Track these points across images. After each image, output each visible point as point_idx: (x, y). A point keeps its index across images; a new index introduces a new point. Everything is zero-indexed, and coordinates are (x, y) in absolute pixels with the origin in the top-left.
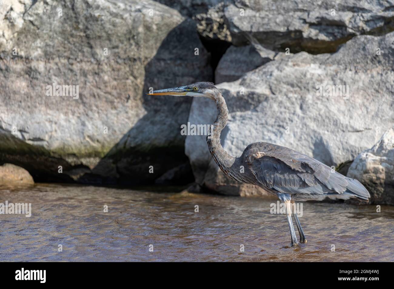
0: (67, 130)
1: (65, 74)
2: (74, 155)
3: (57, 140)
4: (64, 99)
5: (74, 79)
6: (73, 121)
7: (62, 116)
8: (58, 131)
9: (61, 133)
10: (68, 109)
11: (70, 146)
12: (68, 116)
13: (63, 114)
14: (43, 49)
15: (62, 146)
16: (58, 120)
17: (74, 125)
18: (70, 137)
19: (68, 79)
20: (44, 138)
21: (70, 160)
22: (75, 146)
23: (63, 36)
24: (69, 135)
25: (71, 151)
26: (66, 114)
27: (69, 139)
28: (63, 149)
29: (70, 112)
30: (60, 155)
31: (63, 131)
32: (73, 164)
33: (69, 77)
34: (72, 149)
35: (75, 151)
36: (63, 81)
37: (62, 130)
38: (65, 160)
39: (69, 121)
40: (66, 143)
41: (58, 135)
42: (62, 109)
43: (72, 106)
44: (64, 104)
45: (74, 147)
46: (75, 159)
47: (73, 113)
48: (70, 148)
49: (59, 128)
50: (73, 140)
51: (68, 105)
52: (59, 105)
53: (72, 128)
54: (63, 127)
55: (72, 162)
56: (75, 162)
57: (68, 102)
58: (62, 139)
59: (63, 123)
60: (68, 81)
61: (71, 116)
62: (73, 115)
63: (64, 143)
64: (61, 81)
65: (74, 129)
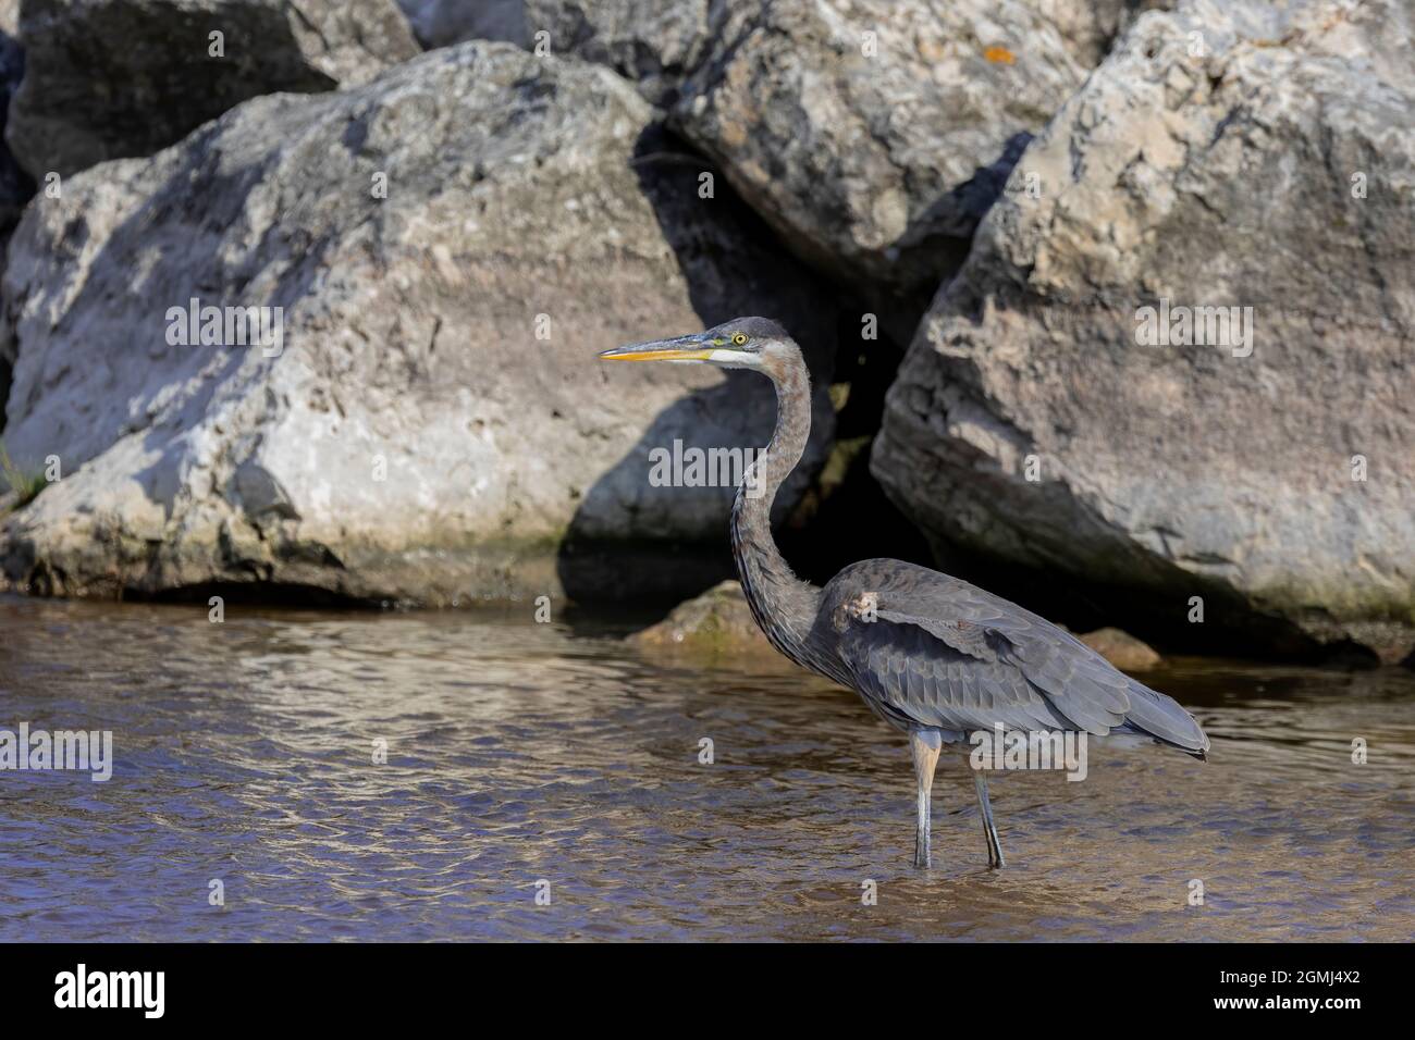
0: (1299, 534)
1: (1299, 365)
2: (1321, 611)
3: (1268, 562)
4: (1293, 440)
5: (1327, 378)
6: (1320, 508)
7: (1287, 491)
8: (1274, 537)
9: (1283, 543)
10: (1305, 470)
11: (1309, 582)
12: (1306, 490)
13: (1291, 483)
14: (1235, 285)
15: (1283, 582)
16: (1273, 501)
17: (1323, 518)
18: (1310, 555)
19: (1309, 377)
20: (1228, 556)
21: (1309, 626)
22: (1327, 585)
23: (1298, 247)
24: (1305, 550)
25: (1310, 599)
26: (1299, 483)
27: (1307, 562)
28: (1285, 591)
29: (1313, 477)
30: (1279, 610)
31: (1287, 536)
32: (1323, 639)
33: (1314, 371)
34: (1316, 592)
35: (1326, 601)
36: (1292, 382)
37: (1286, 534)
38: (1294, 625)
39: (1309, 508)
40: (1296, 573)
41: (1274, 546)
42: (1286, 470)
43: (1317, 460)
44: (1294, 453)
45: (1320, 586)
46: (1326, 624)
47: (1322, 484)
48: (1310, 591)
49: (1275, 525)
50: (1320, 566)
51: (1306, 458)
52: (1279, 456)
53: (1317, 528)
54: (1287, 522)
55: (1317, 633)
56: (1327, 632)
57: (1306, 449)
58: (1283, 561)
59: (1288, 511)
60: (1309, 384)
61: (1314, 492)
62: (1321, 488)
63: (1290, 574)
64: (1287, 384)
65: (1323, 531)
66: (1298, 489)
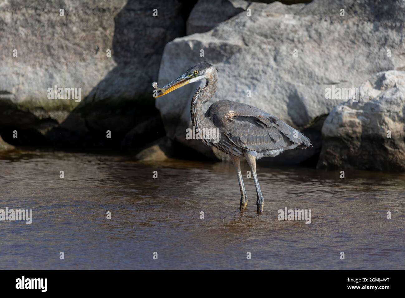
0: (34, 83)
1: (32, 26)
2: (41, 108)
3: (24, 93)
4: (31, 51)
5: (41, 30)
6: (41, 74)
7: (30, 69)
8: (26, 84)
9: (29, 86)
10: (35, 61)
11: (38, 99)
12: (36, 68)
13: (31, 66)
15: (29, 99)
16: (25, 72)
17: (42, 77)
18: (38, 90)
19: (35, 30)
20: (11, 91)
21: (38, 114)
22: (43, 99)
24: (36, 88)
25: (38, 105)
26: (33, 66)
27: (37, 92)
28: (30, 102)
29: (38, 64)
30: (27, 109)
31: (30, 84)
32: (41, 118)
33: (37, 28)
34: (40, 102)
35: (43, 105)
36: (30, 32)
37: (29, 83)
38: (32, 114)
39: (37, 74)
40: (33, 96)
41: (25, 88)
42: (29, 61)
43: (39, 58)
44: (31, 56)
45: (41, 101)
46: (43, 113)
47: (41, 66)
48: (38, 101)
49: (26, 80)
50: (41, 93)
51: (36, 57)
52: (26, 57)
53: (40, 81)
54: (30, 79)
55: (40, 116)
56: (42, 116)
57: (35, 54)
58: (29, 92)
59: (31, 75)
60: (36, 32)
61: (38, 68)
62: (41, 67)
63: (31, 97)
64: (28, 32)
65: (42, 81)
66: (33, 68)
